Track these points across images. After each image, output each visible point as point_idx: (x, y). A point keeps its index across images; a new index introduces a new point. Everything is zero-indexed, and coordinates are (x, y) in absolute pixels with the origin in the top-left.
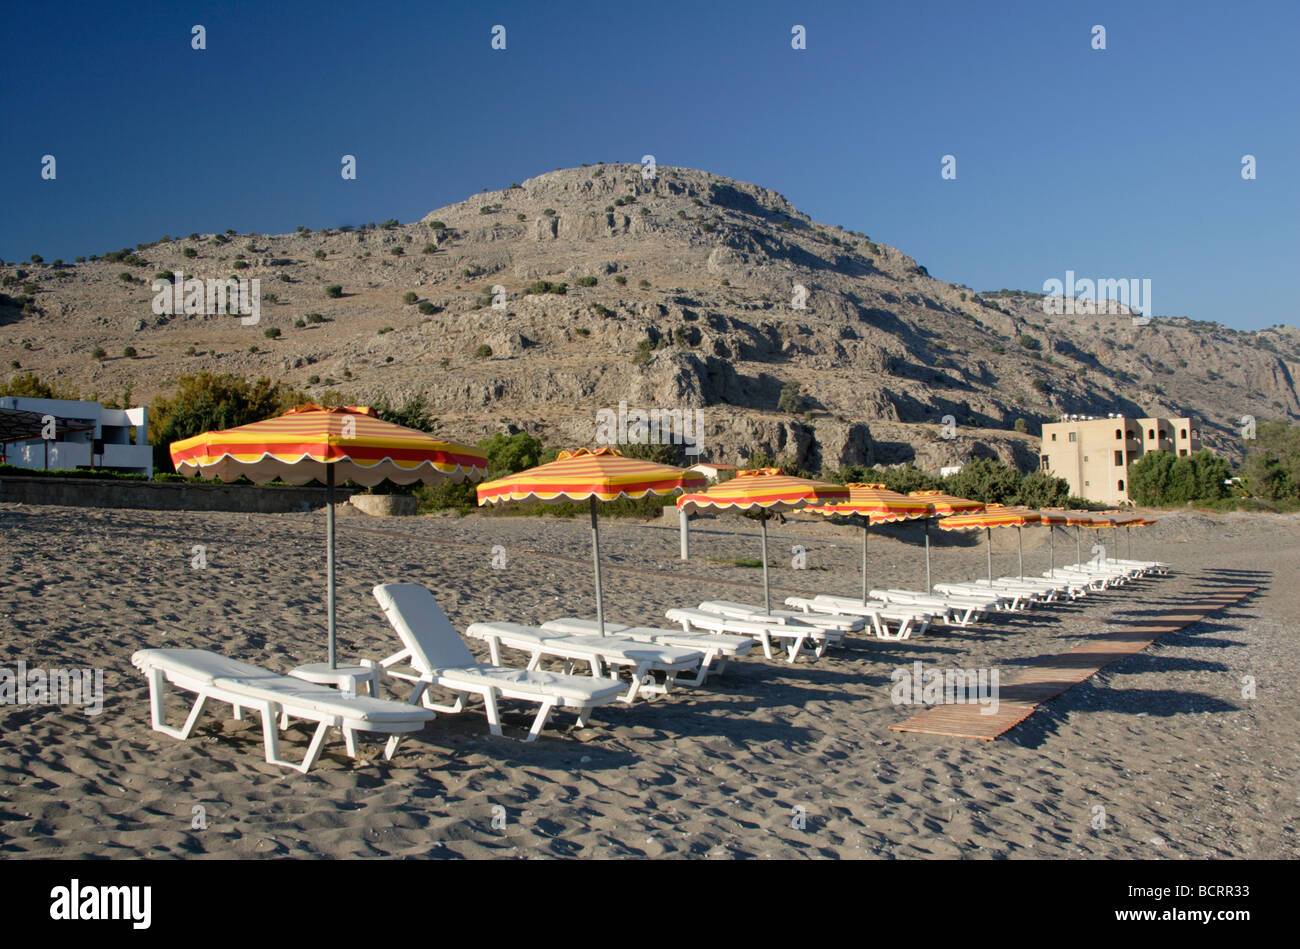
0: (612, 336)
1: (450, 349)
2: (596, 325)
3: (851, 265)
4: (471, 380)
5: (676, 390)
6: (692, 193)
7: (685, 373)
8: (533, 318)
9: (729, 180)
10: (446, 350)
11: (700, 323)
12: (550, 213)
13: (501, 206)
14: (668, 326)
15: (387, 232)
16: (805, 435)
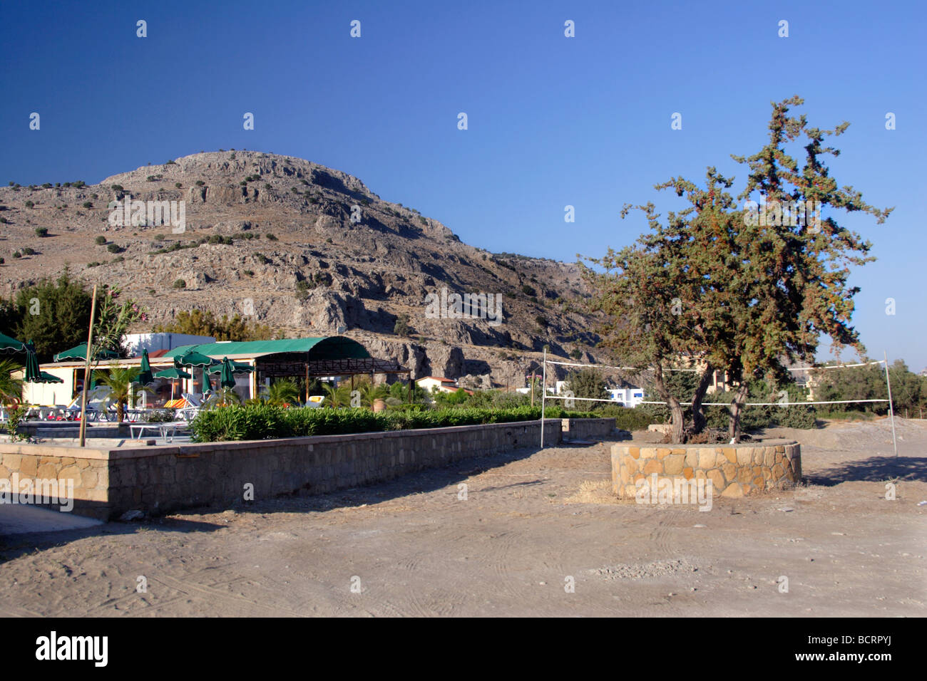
0: (270, 276)
1: (151, 281)
2: (259, 268)
3: (409, 231)
4: (175, 305)
5: (327, 318)
6: (299, 175)
7: (333, 306)
8: (212, 261)
9: (323, 167)
10: (147, 281)
11: (331, 270)
12: (200, 183)
13: (162, 176)
14: (310, 271)
15: (79, 190)
16: (421, 353)
